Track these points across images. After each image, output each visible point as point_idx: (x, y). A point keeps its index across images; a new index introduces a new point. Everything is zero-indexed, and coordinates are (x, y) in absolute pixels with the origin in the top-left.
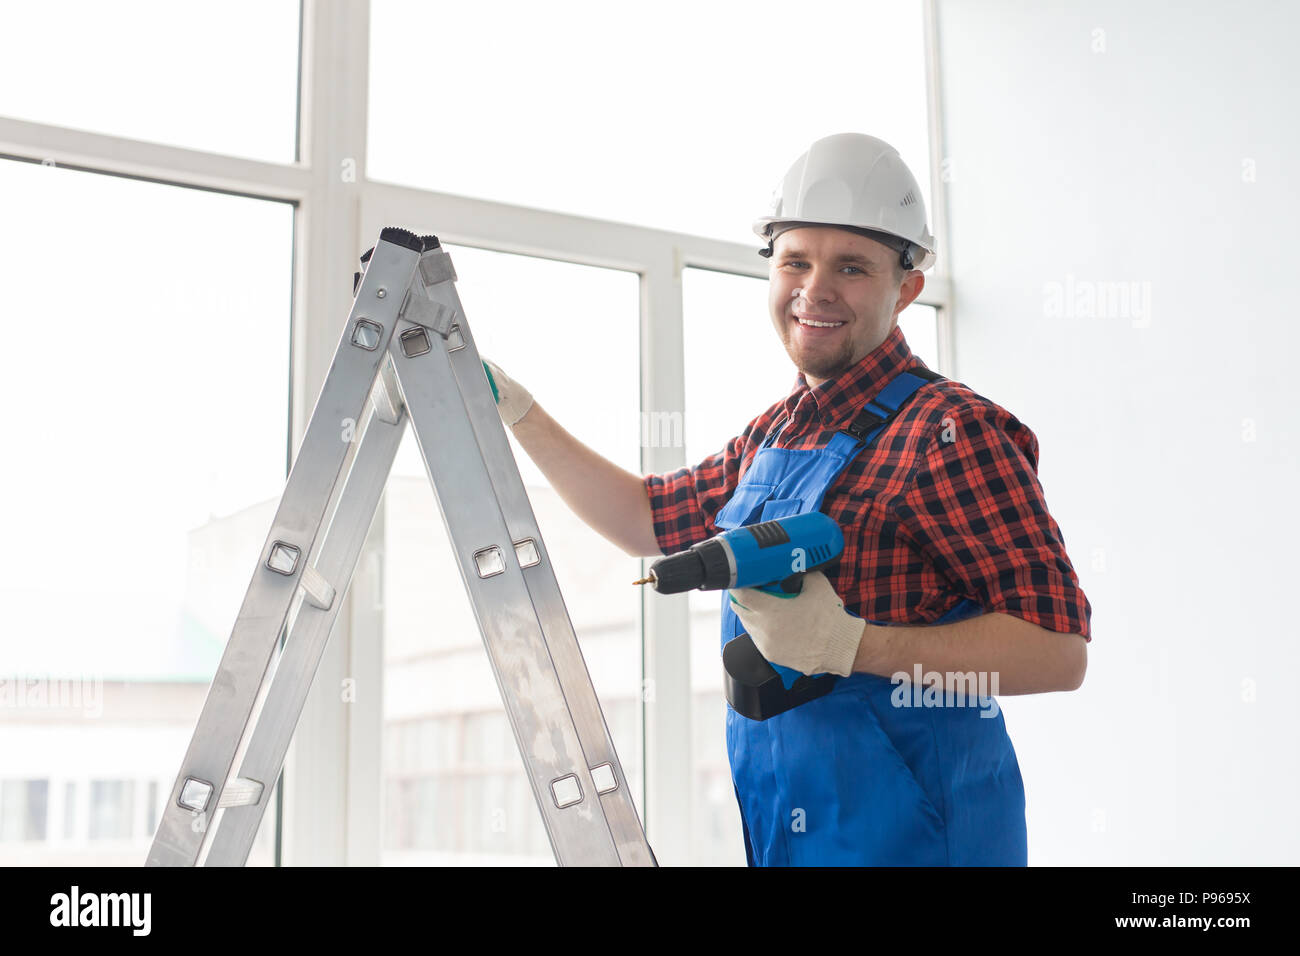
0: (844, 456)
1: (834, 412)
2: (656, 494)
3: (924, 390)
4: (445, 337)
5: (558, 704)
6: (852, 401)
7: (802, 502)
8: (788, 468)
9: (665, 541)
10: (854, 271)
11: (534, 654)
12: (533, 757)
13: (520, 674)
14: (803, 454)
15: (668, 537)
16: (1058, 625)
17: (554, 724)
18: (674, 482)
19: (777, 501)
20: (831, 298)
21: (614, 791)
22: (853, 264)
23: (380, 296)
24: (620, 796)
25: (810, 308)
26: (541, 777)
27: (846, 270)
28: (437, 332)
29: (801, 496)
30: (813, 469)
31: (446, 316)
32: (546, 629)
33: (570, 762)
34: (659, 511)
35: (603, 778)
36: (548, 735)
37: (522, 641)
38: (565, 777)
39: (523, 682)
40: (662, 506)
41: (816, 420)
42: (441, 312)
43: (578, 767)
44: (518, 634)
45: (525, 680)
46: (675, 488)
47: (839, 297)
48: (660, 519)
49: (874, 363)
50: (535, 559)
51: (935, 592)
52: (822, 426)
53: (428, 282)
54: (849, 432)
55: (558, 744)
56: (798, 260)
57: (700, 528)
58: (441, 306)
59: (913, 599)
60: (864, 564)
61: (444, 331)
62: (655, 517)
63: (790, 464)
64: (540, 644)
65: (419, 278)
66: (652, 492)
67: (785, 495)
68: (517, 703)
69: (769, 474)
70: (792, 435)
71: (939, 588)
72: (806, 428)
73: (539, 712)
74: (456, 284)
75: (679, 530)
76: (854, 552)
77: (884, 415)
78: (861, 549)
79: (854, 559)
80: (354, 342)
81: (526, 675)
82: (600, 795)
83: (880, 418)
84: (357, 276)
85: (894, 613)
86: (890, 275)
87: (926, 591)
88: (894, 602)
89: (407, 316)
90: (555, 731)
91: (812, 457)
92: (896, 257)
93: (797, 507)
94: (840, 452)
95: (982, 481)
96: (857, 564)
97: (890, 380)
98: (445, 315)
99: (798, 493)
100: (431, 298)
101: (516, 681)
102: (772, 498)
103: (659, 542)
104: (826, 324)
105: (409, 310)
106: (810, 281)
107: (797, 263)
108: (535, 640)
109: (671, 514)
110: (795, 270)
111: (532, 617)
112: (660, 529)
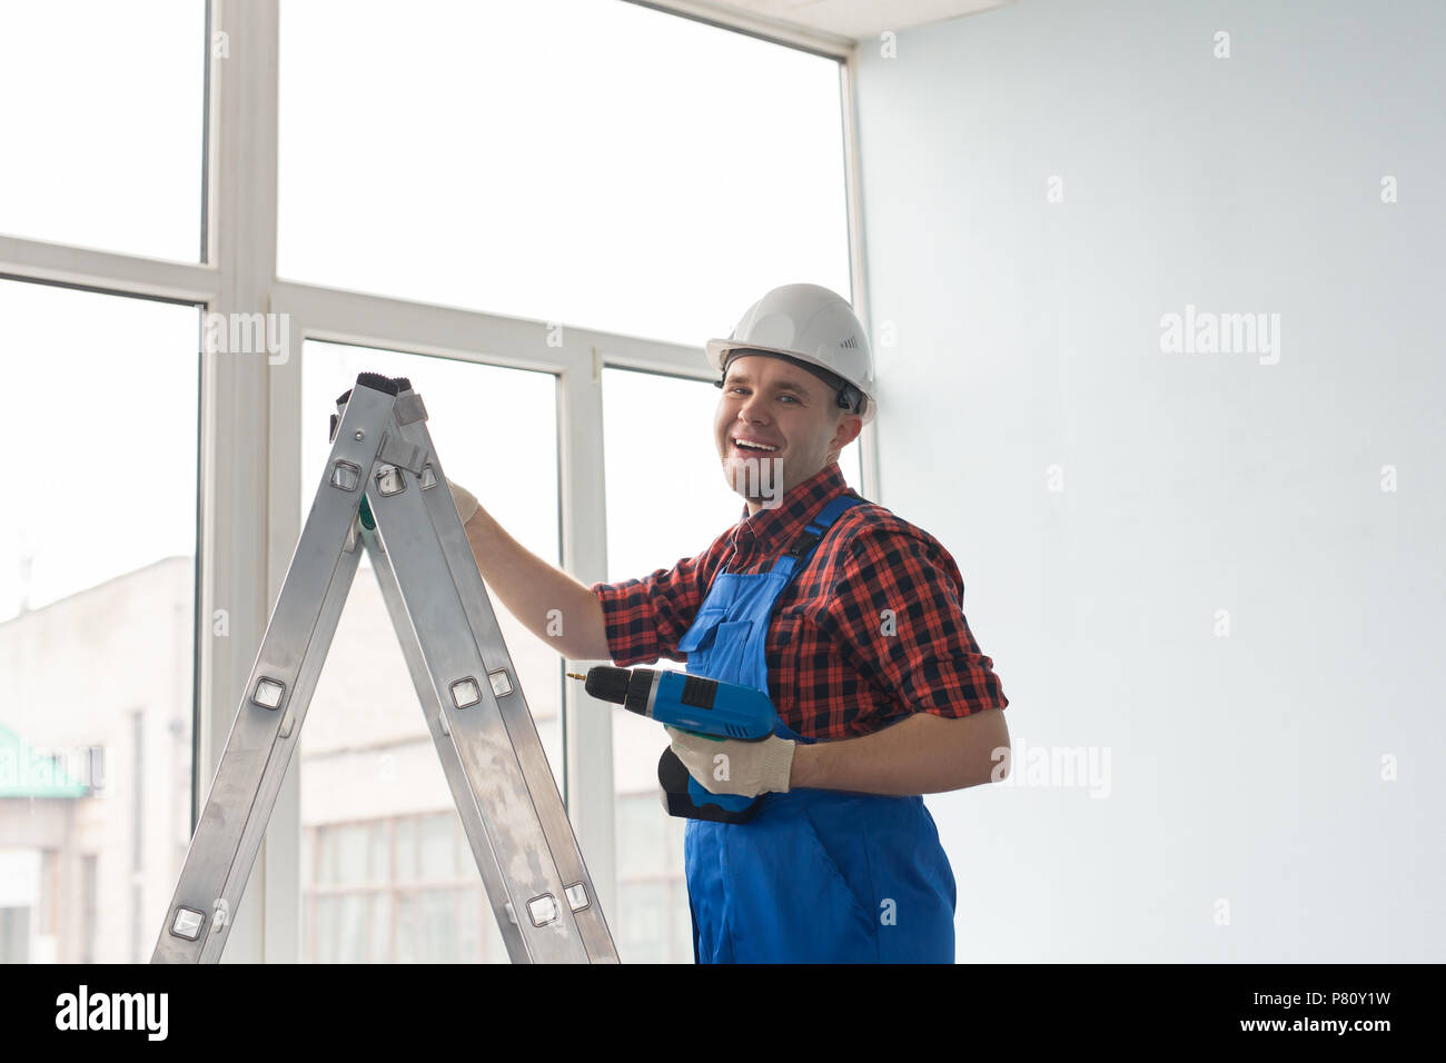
0: (785, 575)
1: (773, 540)
2: (608, 598)
3: (848, 512)
4: (419, 476)
5: (534, 827)
6: (788, 529)
7: (752, 623)
8: (740, 590)
9: (616, 644)
10: (792, 400)
11: (510, 781)
12: (510, 878)
13: (497, 800)
14: (751, 579)
15: (620, 640)
16: (958, 712)
17: (529, 847)
18: (627, 590)
19: (728, 623)
20: (765, 421)
21: (586, 908)
22: (789, 392)
23: (357, 440)
24: (593, 914)
25: (746, 429)
26: (519, 897)
27: (784, 399)
28: (411, 471)
29: (751, 618)
30: (761, 592)
31: (421, 456)
32: (520, 754)
33: (546, 883)
34: (612, 614)
35: (577, 898)
36: (524, 856)
37: (498, 768)
38: (541, 897)
39: (499, 807)
40: (615, 610)
41: (757, 550)
42: (416, 452)
43: (553, 888)
44: (494, 761)
45: (502, 805)
46: (628, 595)
47: (772, 422)
48: (612, 622)
49: (806, 491)
50: (507, 689)
51: (870, 709)
52: (763, 555)
53: (401, 423)
54: (790, 554)
55: (534, 866)
56: (741, 385)
57: (653, 633)
58: (416, 446)
59: (850, 715)
60: (802, 684)
61: (419, 471)
62: (607, 620)
63: (742, 586)
64: (515, 771)
65: (393, 422)
66: (604, 597)
67: (736, 617)
68: (494, 827)
69: (723, 598)
70: (738, 566)
71: (874, 704)
72: (750, 558)
73: (516, 836)
74: (427, 423)
75: (632, 634)
76: (793, 673)
77: (819, 533)
78: (798, 670)
79: (793, 679)
80: (333, 483)
81: (503, 800)
82: (574, 912)
83: (816, 535)
84: (334, 420)
85: (832, 729)
86: (824, 409)
87: (863, 707)
88: (832, 719)
89: (383, 458)
90: (531, 853)
91: (760, 581)
92: (833, 395)
93: (747, 629)
94: (783, 574)
95: (892, 581)
96: (795, 683)
97: (824, 506)
98: (419, 454)
99: (749, 615)
100: (406, 440)
101: (492, 805)
102: (724, 620)
103: (610, 645)
104: (758, 446)
105: (385, 452)
106: (747, 404)
107: (741, 388)
108: (510, 767)
109: (624, 617)
110: (739, 396)
111: (507, 745)
112: (611, 632)
